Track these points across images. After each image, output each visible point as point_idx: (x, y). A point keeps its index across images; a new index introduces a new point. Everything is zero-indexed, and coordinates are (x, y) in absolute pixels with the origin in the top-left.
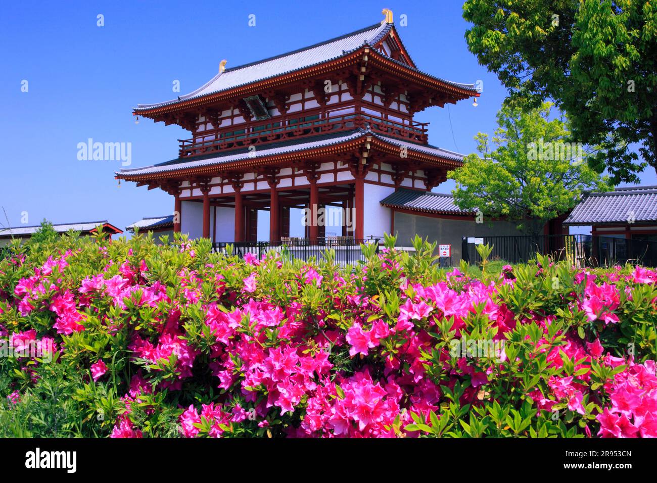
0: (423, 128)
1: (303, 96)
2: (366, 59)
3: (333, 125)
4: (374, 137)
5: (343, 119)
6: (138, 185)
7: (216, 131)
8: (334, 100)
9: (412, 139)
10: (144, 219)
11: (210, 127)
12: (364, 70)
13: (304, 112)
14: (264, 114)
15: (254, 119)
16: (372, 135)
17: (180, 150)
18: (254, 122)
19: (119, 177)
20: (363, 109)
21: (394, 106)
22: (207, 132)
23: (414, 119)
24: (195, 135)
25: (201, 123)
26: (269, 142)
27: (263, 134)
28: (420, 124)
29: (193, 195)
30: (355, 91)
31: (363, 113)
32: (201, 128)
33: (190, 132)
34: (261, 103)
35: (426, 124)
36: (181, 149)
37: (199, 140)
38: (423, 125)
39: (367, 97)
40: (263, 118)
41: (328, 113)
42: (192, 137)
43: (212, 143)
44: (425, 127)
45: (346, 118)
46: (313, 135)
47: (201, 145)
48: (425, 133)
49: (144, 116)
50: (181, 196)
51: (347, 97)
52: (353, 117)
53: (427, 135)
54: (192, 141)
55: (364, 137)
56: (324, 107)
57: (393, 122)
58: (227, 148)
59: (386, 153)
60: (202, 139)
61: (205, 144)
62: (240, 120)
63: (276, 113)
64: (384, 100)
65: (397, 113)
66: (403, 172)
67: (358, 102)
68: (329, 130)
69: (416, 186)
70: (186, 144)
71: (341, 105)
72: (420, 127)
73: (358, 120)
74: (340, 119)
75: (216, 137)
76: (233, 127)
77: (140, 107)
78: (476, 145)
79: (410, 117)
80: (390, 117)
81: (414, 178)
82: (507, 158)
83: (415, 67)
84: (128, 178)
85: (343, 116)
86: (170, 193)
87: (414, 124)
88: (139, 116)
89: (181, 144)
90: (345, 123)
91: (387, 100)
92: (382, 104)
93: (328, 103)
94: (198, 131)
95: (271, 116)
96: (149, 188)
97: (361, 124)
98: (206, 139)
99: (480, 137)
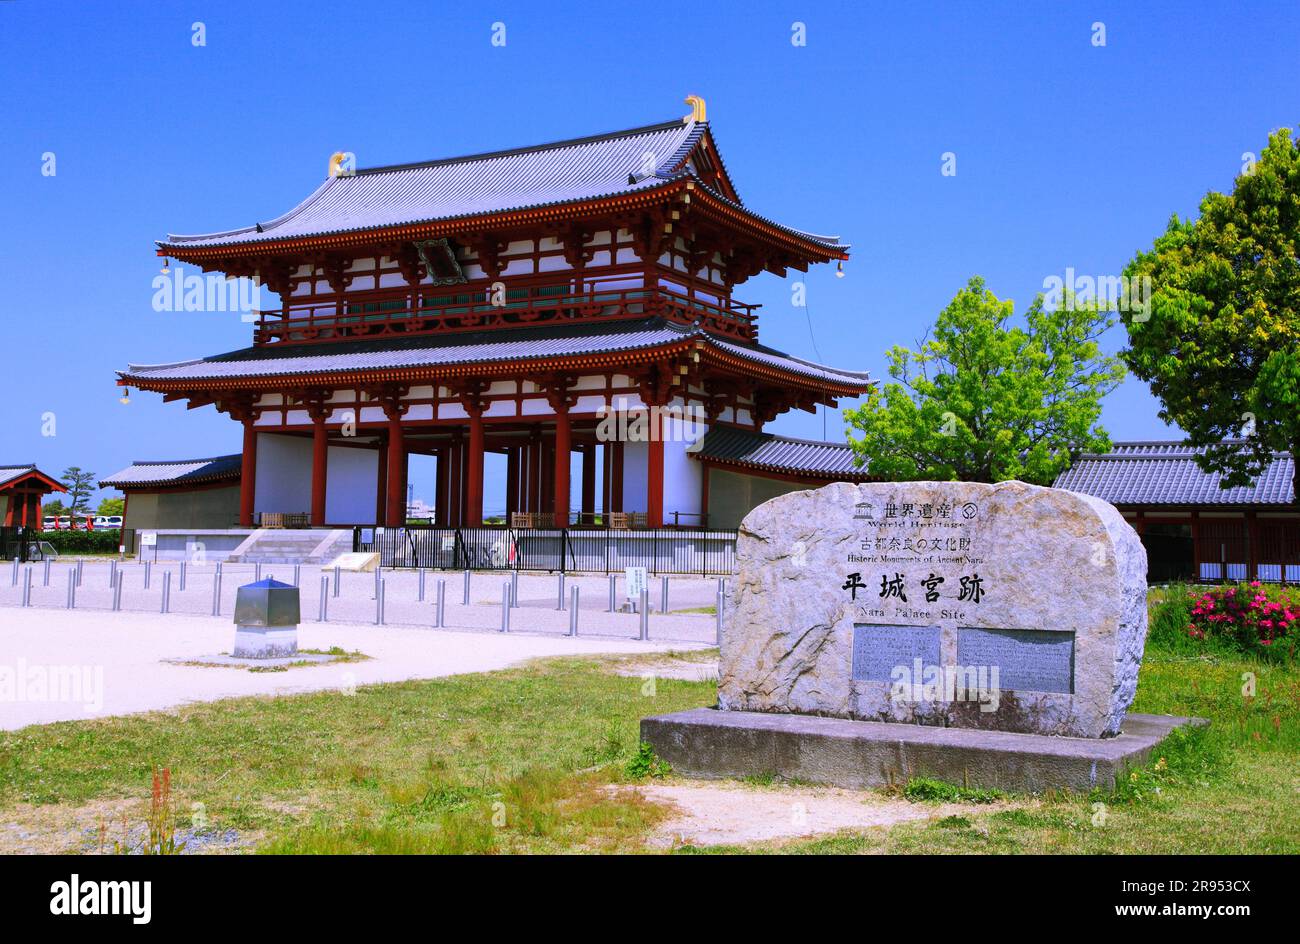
0: (749, 312)
1: (537, 246)
2: (687, 199)
3: (602, 307)
4: (708, 344)
5: (624, 297)
6: (166, 399)
7: (339, 296)
8: (602, 259)
9: (732, 335)
10: (136, 464)
11: (324, 287)
12: (676, 215)
13: (537, 276)
14: (453, 273)
15: (428, 280)
16: (703, 337)
17: (256, 332)
18: (427, 287)
19: (125, 380)
20: (662, 282)
21: (703, 274)
22: (313, 298)
23: (733, 296)
24: (288, 301)
25: (304, 279)
26: (463, 329)
27: (451, 312)
28: (743, 306)
29: (288, 423)
30: (648, 248)
31: (664, 289)
32: (304, 289)
33: (277, 296)
34: (450, 253)
35: (754, 307)
36: (258, 328)
37: (299, 313)
38: (749, 308)
39: (664, 260)
40: (450, 281)
41: (592, 283)
42: (279, 305)
43: (333, 321)
44: (753, 313)
45: (629, 296)
46: (558, 322)
47: (307, 324)
48: (753, 323)
49: (183, 259)
50: (257, 423)
51: (627, 256)
52: (641, 294)
53: (756, 327)
54: (281, 313)
55: (690, 342)
56: (580, 272)
57: (706, 305)
58: (369, 334)
59: (708, 365)
60: (308, 311)
61: (316, 323)
62: (394, 281)
63: (477, 273)
64: (688, 262)
65: (708, 287)
66: (724, 395)
67: (650, 268)
68: (594, 315)
69: (739, 421)
70: (268, 318)
71: (614, 269)
72: (744, 311)
73: (654, 302)
74: (618, 297)
75: (340, 310)
76: (378, 293)
77: (172, 239)
78: (889, 366)
79: (724, 292)
80: (699, 295)
81: (736, 407)
82: (960, 396)
83: (739, 202)
84: (145, 384)
85: (623, 292)
86: (234, 417)
87: (732, 305)
88: (168, 258)
89: (258, 317)
90: (626, 306)
91: (694, 264)
92: (685, 270)
93: (589, 265)
94: (294, 294)
95: (466, 277)
96: (190, 406)
97: (660, 310)
98: (318, 313)
99: (895, 352)
